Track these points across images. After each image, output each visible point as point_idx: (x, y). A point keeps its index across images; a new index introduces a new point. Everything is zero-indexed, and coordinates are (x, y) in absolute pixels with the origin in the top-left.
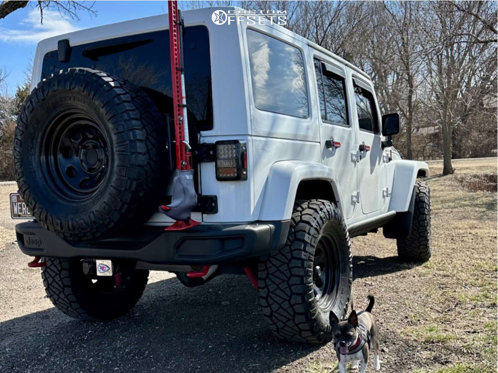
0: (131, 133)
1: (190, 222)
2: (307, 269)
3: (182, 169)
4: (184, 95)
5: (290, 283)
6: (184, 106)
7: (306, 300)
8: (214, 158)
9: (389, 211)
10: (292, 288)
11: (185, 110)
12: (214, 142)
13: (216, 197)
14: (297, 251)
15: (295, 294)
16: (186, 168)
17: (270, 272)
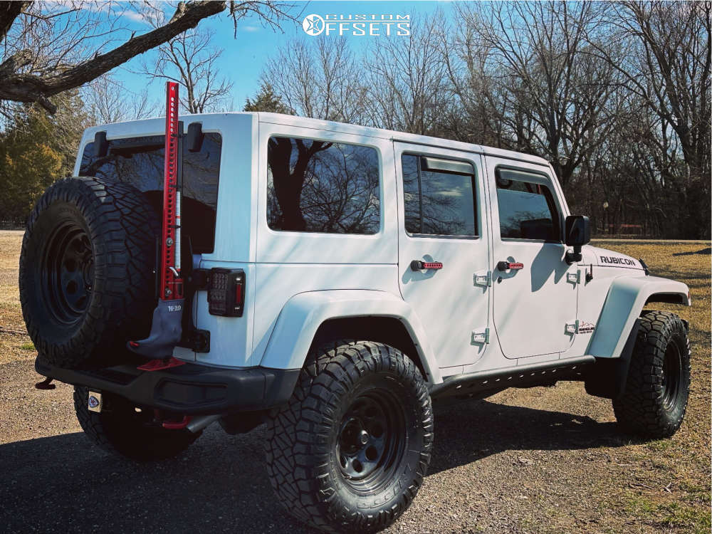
0: (110, 256)
1: (171, 360)
2: (318, 435)
3: (166, 298)
4: (179, 214)
5: (294, 451)
6: (179, 227)
7: (313, 475)
8: (209, 288)
9: (585, 354)
10: (297, 457)
11: (179, 231)
12: (210, 268)
13: (209, 332)
14: (308, 410)
15: (300, 466)
16: (173, 297)
17: (277, 433)
